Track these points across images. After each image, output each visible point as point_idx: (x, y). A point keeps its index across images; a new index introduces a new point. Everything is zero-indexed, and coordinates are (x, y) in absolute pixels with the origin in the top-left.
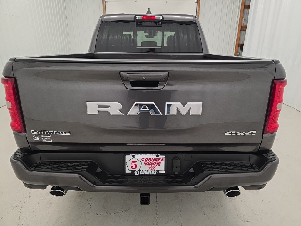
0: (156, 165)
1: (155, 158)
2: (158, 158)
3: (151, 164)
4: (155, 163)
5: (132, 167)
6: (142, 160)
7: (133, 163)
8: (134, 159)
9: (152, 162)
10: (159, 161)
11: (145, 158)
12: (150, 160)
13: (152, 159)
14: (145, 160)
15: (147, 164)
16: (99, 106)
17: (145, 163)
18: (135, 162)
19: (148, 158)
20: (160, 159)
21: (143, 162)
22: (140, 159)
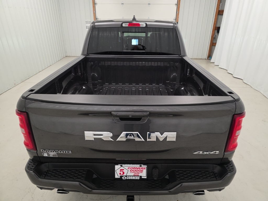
0: (139, 172)
1: (139, 167)
2: (141, 167)
3: (135, 171)
4: (139, 171)
5: (120, 174)
6: (128, 168)
7: (121, 171)
8: (122, 168)
9: (136, 170)
10: (142, 169)
11: (131, 167)
12: (134, 169)
13: (137, 168)
14: (131, 169)
15: (133, 171)
16: (95, 135)
17: (130, 171)
18: (123, 170)
19: (133, 167)
20: (143, 168)
21: (129, 170)
22: (127, 168)
